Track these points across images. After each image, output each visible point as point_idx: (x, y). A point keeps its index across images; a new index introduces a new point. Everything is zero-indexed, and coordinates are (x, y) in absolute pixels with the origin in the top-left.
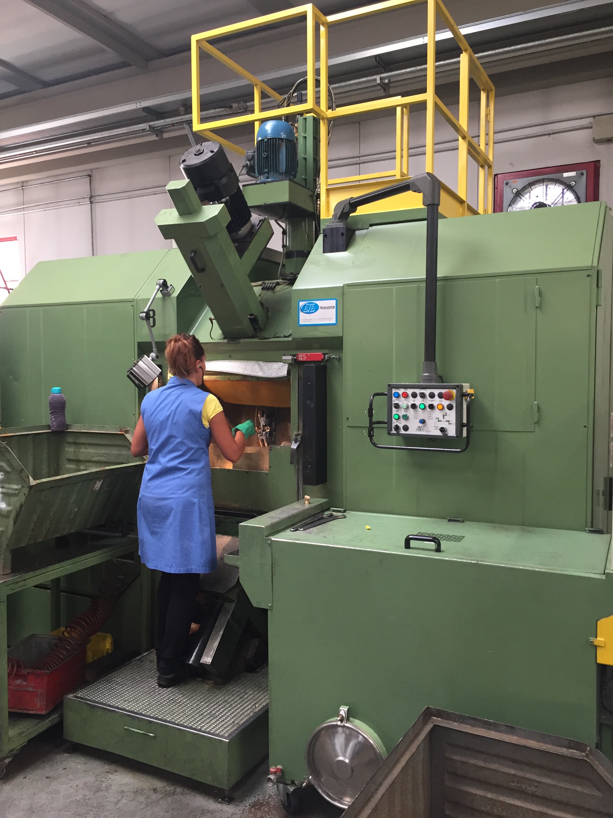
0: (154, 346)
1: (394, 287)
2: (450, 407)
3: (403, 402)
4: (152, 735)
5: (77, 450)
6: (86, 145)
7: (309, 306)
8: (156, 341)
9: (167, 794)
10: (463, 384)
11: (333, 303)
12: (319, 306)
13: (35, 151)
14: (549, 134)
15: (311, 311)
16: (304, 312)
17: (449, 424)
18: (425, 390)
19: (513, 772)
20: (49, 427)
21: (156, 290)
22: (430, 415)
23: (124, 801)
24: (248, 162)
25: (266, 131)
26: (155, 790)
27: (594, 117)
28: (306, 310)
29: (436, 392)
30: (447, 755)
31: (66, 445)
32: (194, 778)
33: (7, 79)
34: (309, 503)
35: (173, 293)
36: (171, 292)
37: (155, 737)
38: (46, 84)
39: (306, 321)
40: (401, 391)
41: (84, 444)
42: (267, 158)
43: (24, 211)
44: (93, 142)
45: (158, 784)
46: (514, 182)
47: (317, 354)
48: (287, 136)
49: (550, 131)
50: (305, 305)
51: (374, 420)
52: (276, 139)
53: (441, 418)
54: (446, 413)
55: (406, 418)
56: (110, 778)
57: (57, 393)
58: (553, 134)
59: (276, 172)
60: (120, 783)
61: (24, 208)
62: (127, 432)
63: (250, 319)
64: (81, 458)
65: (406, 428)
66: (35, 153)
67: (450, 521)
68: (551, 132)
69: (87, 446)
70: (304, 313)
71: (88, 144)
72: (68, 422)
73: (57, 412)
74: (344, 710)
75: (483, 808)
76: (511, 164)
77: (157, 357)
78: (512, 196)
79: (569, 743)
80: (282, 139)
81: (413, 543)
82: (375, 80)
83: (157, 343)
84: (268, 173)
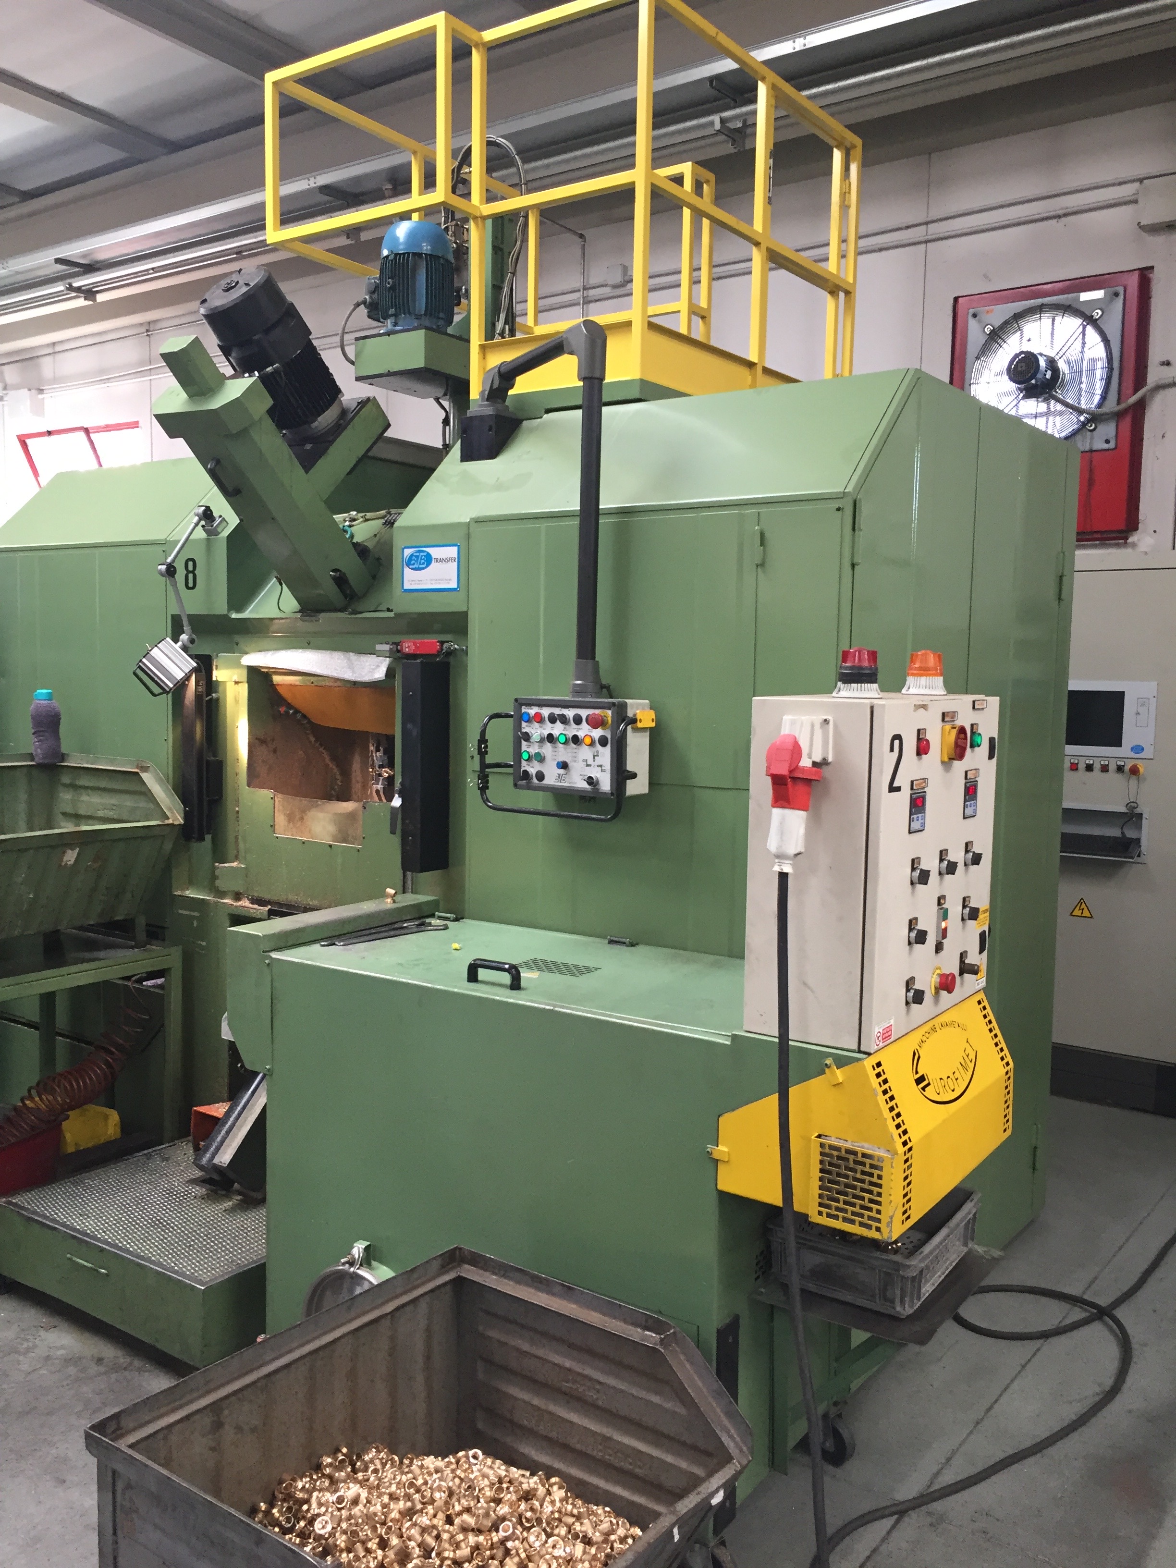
0: (185, 622)
1: (543, 525)
2: (603, 742)
3: (536, 731)
4: (103, 1271)
5: (76, 798)
6: (235, 256)
7: (417, 557)
8: (188, 613)
9: (116, 1368)
10: (627, 701)
11: (453, 552)
12: (433, 557)
13: (153, 269)
14: (1059, 217)
15: (421, 566)
16: (411, 567)
17: (602, 771)
18: (567, 710)
19: (568, 1364)
20: (31, 757)
21: (193, 525)
22: (574, 755)
23: (43, 1372)
24: (367, 297)
25: (397, 239)
26: (100, 1361)
27: (1141, 181)
28: (414, 564)
29: (584, 713)
30: (481, 1328)
31: (61, 788)
32: (159, 1346)
33: (104, 139)
34: (394, 902)
35: (223, 530)
36: (219, 530)
37: (107, 1275)
38: (175, 147)
39: (413, 583)
40: (532, 711)
41: (86, 788)
42: (393, 288)
43: (151, 375)
44: (246, 251)
45: (109, 1351)
46: (988, 312)
47: (430, 642)
48: (433, 248)
49: (1062, 209)
50: (412, 555)
51: (489, 760)
52: (409, 254)
53: (590, 762)
54: (598, 752)
55: (541, 759)
56: (40, 1336)
57: (45, 700)
58: (1066, 215)
59: (410, 313)
60: (51, 1345)
61: (150, 369)
62: (145, 769)
63: (334, 579)
64: (82, 812)
65: (540, 776)
66: (152, 271)
67: (611, 942)
68: (1061, 212)
69: (90, 792)
70: (412, 569)
71: (237, 253)
72: (64, 749)
73: (43, 731)
74: (359, 1248)
75: (526, 1422)
76: (985, 276)
77: (192, 641)
78: (982, 339)
79: (646, 1321)
80: (419, 255)
81: (482, 974)
82: (712, 123)
83: (190, 617)
84: (395, 315)
